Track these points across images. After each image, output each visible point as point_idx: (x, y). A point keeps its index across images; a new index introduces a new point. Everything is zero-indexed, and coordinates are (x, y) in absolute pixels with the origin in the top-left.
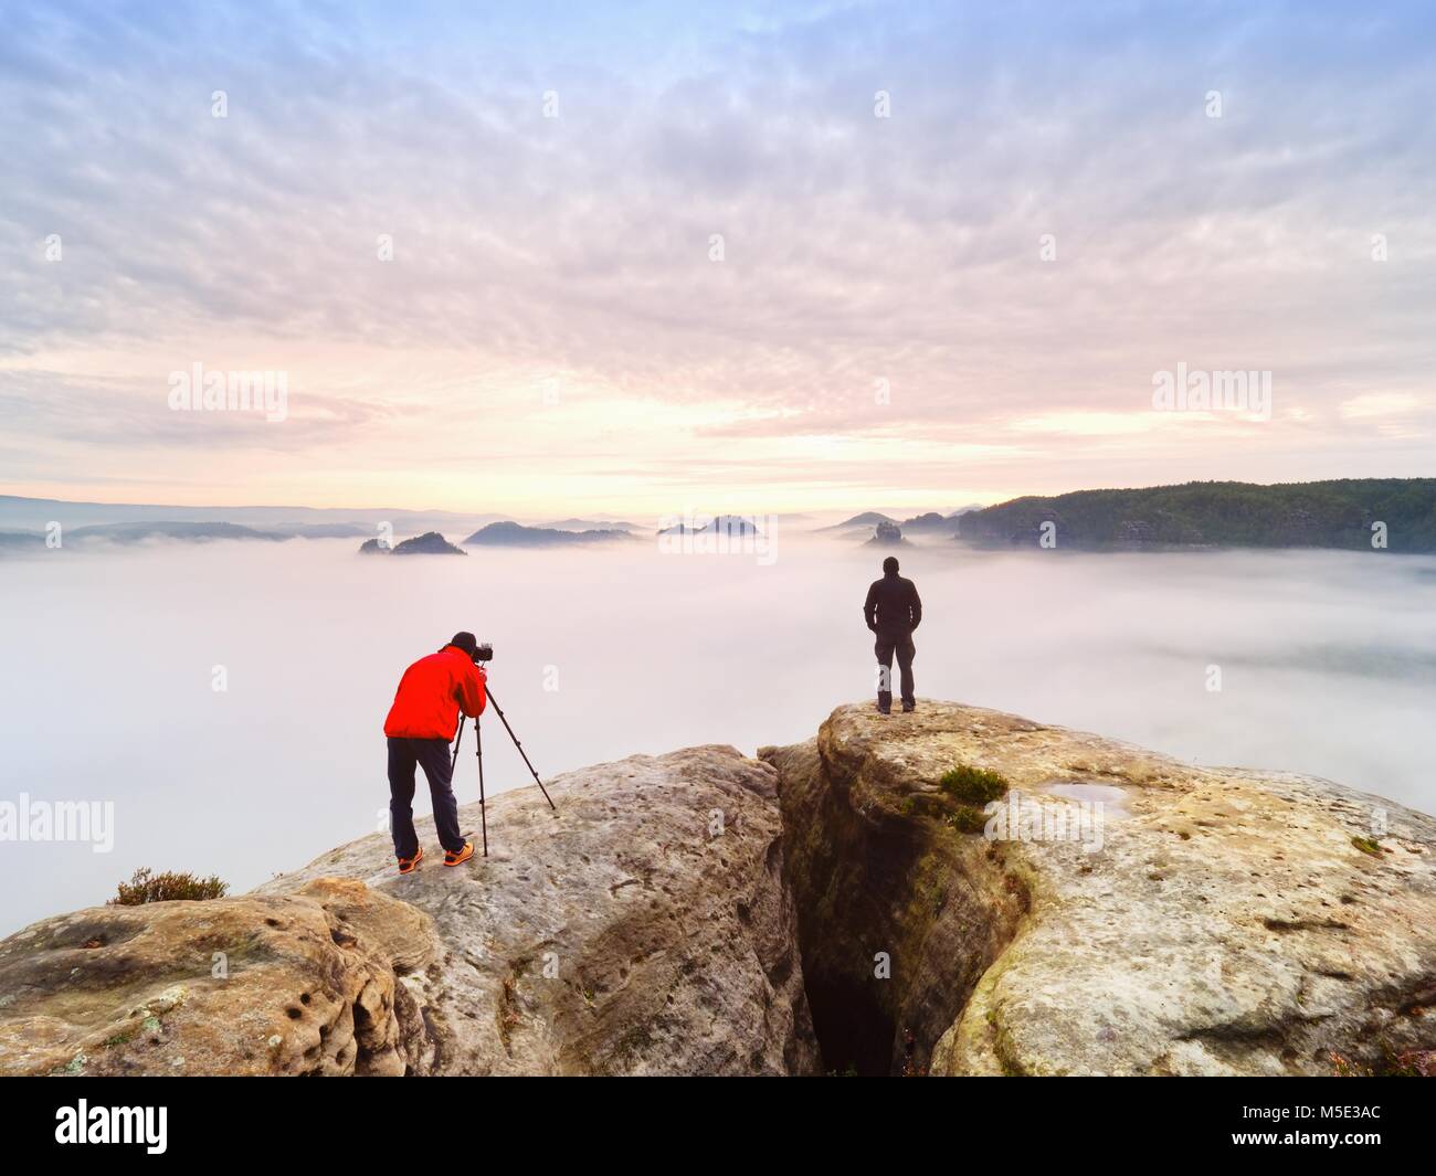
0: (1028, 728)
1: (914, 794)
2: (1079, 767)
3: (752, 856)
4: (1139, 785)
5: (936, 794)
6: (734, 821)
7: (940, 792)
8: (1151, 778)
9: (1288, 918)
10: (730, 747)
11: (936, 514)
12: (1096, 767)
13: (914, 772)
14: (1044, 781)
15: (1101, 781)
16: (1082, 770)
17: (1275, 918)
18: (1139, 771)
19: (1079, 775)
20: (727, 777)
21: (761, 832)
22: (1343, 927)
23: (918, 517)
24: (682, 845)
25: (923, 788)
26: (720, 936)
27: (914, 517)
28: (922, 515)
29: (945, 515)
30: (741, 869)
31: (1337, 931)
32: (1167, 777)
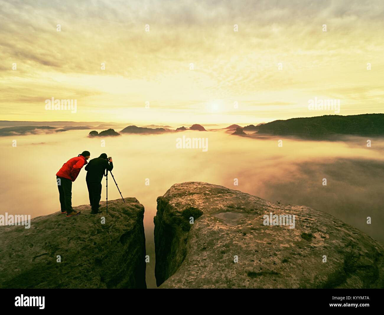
0: (224, 192)
1: (174, 217)
2: (231, 206)
3: (111, 240)
4: (247, 213)
5: (180, 217)
6: (109, 227)
7: (182, 216)
8: (252, 210)
9: (257, 271)
10: (135, 198)
11: (253, 125)
12: (236, 206)
13: (176, 209)
14: (217, 211)
15: (236, 211)
16: (232, 207)
17: (252, 271)
18: (248, 208)
19: (230, 209)
20: (118, 211)
21: (119, 230)
22: (277, 274)
23: (248, 126)
24: (79, 238)
25: (177, 215)
26: (80, 272)
27: (247, 126)
28: (249, 125)
29: (255, 125)
30: (103, 245)
31: (274, 275)
32: (257, 210)
